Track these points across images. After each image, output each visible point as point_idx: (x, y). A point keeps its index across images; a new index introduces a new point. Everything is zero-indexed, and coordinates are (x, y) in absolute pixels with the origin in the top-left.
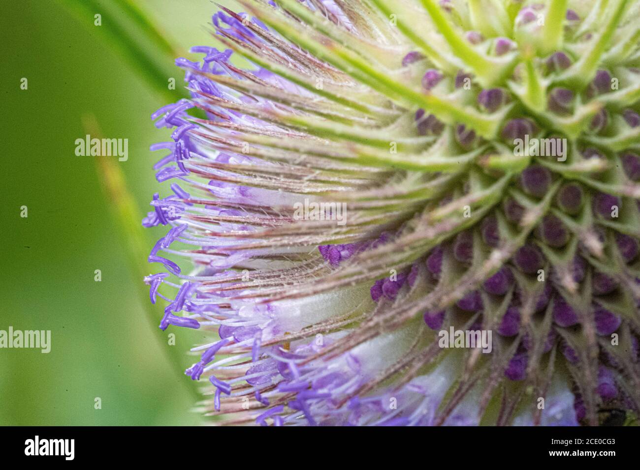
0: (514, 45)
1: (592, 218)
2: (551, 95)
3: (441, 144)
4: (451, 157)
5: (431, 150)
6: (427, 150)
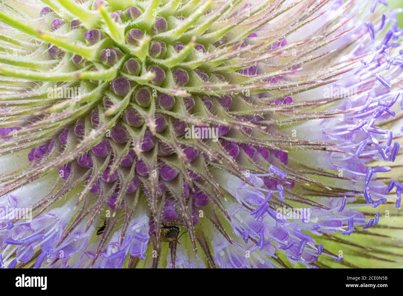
1: (155, 108)
2: (129, 33)
3: (62, 64)
4: (68, 73)
5: (55, 68)
6: (52, 68)
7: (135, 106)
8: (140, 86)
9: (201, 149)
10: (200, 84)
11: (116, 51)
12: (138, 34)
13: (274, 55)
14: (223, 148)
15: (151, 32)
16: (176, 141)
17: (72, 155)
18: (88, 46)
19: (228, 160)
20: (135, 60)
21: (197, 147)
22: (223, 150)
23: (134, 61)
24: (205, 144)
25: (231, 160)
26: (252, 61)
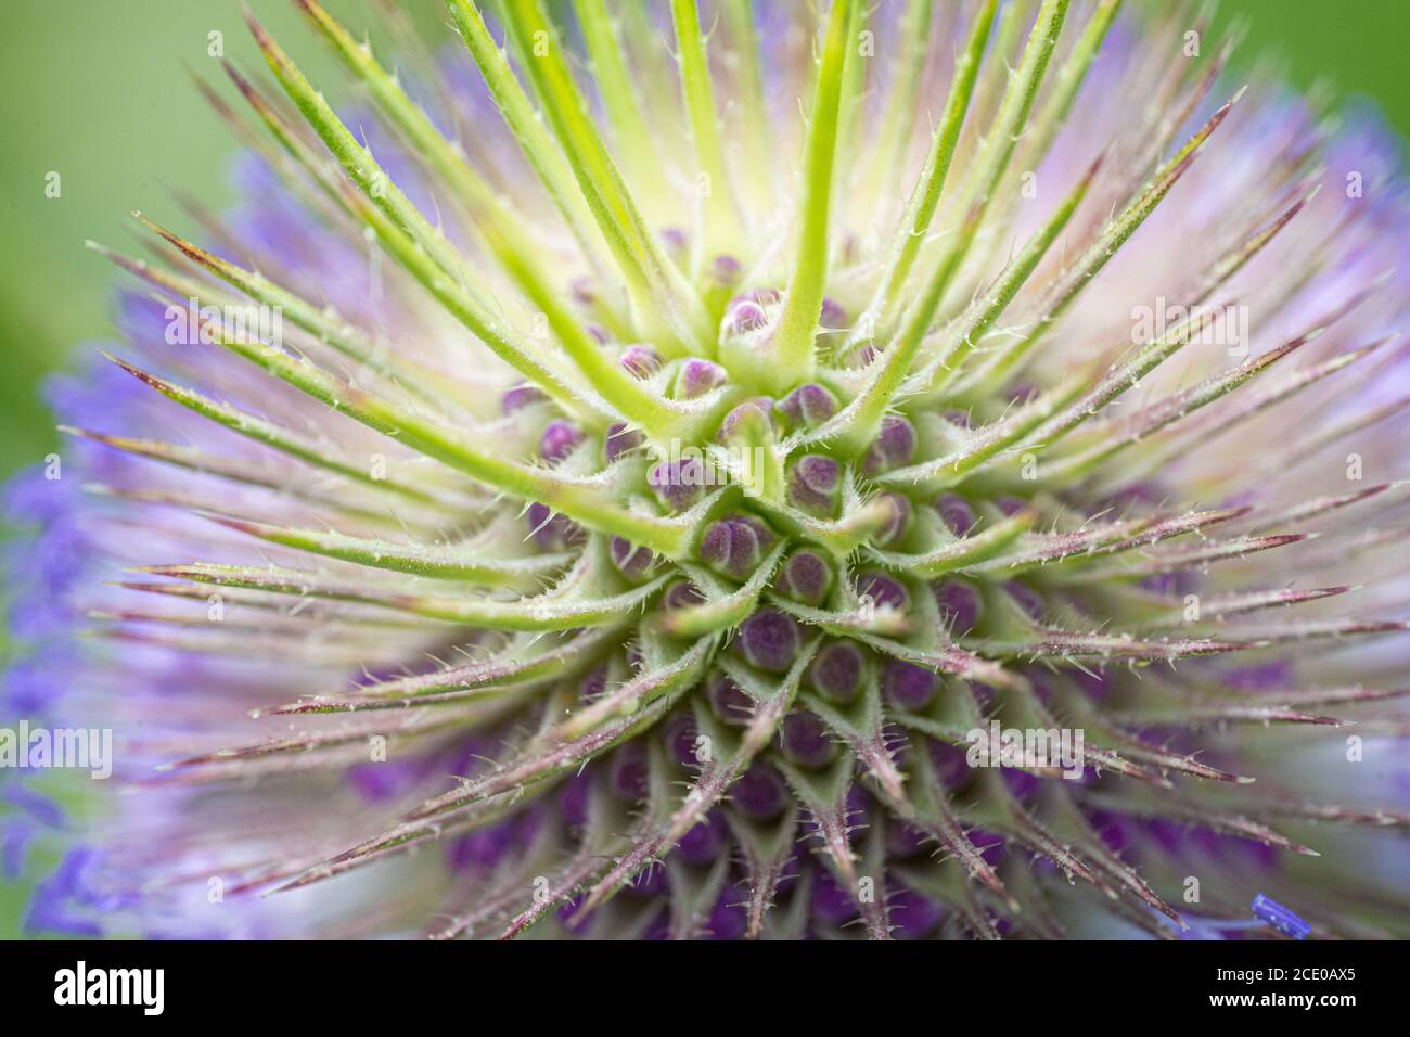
0: (721, 372)
1: (880, 711)
2: (796, 470)
3: (582, 572)
4: (601, 598)
5: (561, 585)
6: (553, 587)
7: (816, 707)
8: (829, 639)
9: (1033, 844)
10: (1027, 633)
11: (756, 528)
12: (826, 474)
13: (1272, 542)
14: (1096, 836)
15: (867, 465)
16: (949, 819)
17: (623, 869)
18: (663, 513)
19: (1123, 881)
20: (818, 557)
21: (1017, 835)
22: (1097, 845)
23: (813, 561)
24: (1043, 828)
25: (1131, 881)
26: (1193, 555)
